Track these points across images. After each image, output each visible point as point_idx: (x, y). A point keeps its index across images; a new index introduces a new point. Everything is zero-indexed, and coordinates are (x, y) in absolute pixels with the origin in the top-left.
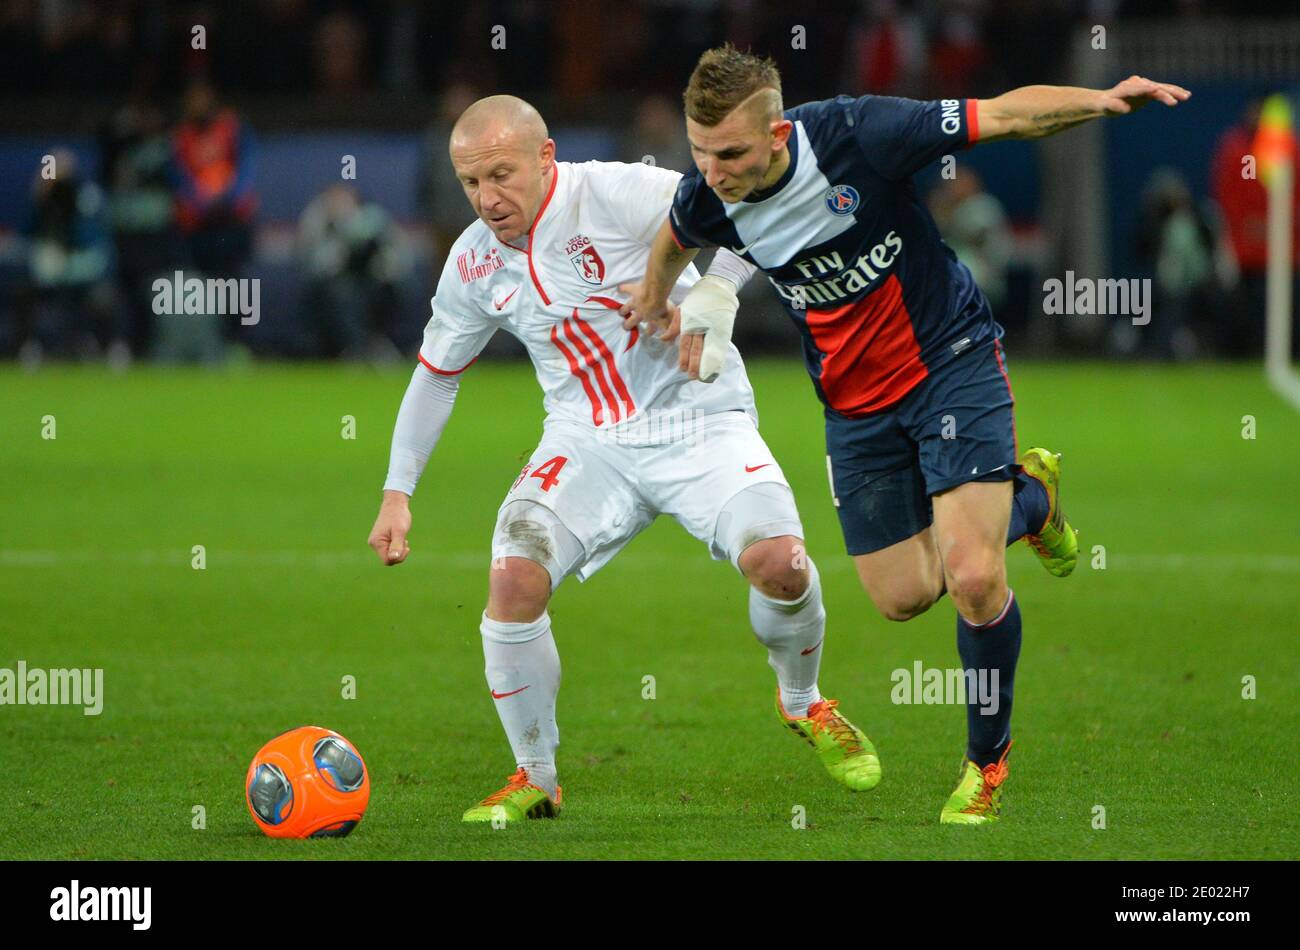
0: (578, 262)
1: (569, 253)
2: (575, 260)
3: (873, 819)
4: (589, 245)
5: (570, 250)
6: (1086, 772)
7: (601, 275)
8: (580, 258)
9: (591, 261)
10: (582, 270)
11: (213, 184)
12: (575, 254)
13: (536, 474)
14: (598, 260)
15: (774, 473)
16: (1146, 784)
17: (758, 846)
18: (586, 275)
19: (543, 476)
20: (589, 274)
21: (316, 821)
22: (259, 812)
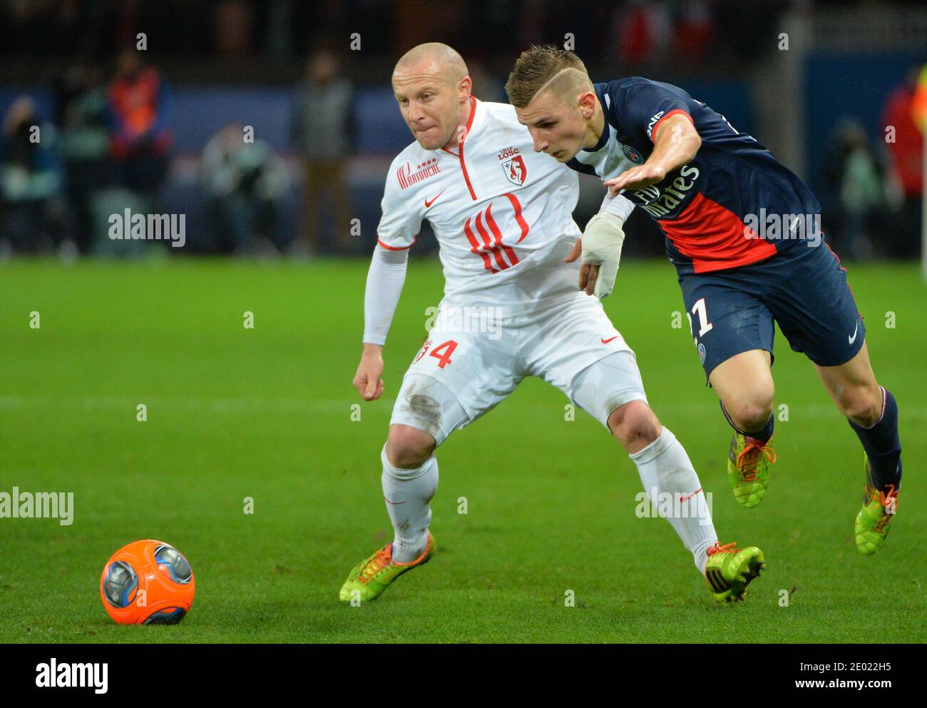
0: (507, 166)
1: (501, 159)
2: (505, 165)
3: (630, 602)
4: (518, 155)
5: (502, 156)
6: (788, 568)
7: (523, 179)
8: (510, 163)
9: (517, 167)
10: (509, 173)
11: (138, 124)
12: (505, 160)
13: (434, 354)
14: (522, 167)
15: (620, 344)
16: (834, 577)
17: (545, 621)
18: (512, 176)
19: (438, 356)
20: (514, 177)
21: (155, 603)
22: (110, 598)
